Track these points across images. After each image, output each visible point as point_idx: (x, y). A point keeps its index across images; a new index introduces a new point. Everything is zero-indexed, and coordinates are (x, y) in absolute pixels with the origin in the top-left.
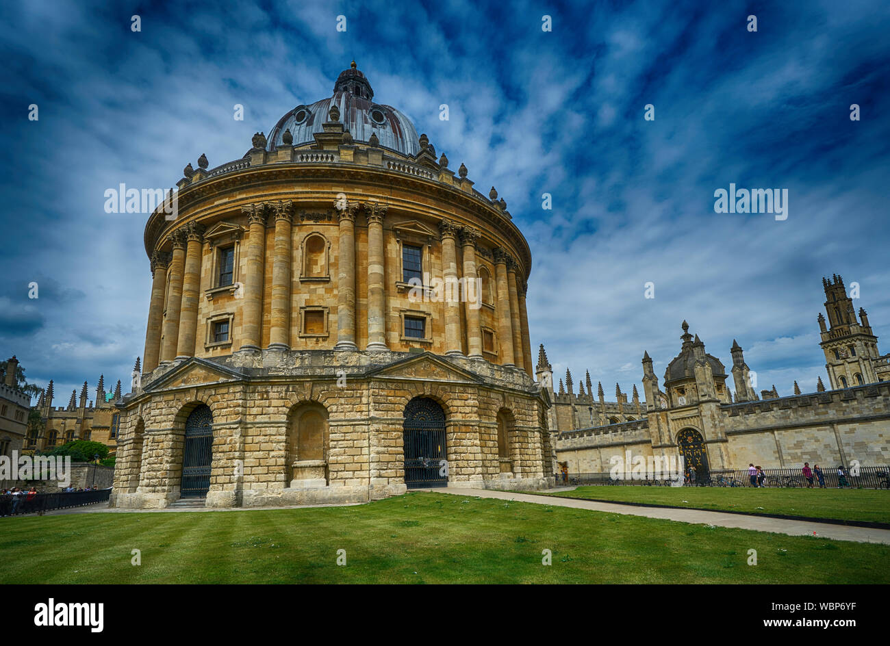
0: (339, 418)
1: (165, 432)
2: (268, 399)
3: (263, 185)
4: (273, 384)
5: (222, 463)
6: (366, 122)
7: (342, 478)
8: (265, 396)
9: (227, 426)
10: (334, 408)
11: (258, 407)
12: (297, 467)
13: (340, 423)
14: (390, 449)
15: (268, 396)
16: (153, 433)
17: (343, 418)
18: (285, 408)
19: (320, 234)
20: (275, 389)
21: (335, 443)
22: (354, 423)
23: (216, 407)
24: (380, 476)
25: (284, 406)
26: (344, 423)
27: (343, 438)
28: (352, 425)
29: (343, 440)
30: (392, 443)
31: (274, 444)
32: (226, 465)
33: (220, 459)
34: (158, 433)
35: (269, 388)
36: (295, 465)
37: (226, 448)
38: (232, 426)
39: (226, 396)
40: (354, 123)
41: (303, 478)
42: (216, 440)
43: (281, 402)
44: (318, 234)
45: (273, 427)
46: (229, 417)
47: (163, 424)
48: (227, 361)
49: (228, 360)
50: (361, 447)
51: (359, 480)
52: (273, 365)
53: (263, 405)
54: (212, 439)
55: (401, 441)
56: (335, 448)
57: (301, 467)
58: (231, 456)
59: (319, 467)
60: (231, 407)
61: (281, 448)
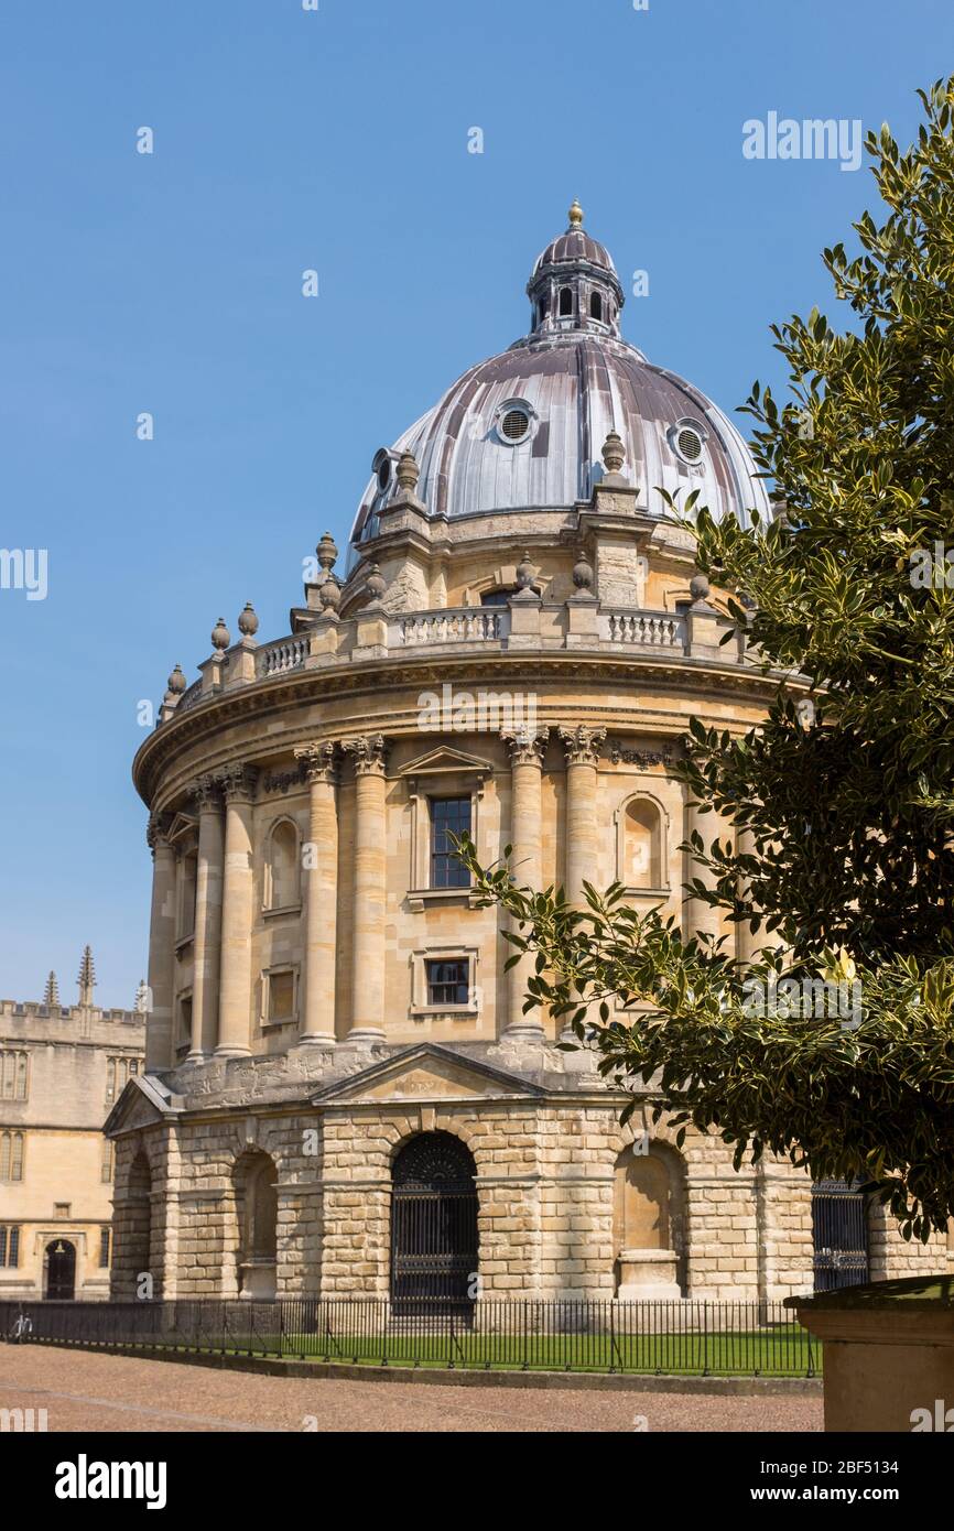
0: (704, 1175)
1: (366, 1187)
2: (579, 1134)
3: (543, 682)
4: (587, 1106)
5: (500, 1251)
6: (667, 462)
7: (712, 1285)
8: (574, 1128)
9: (512, 1184)
10: (697, 1155)
11: (562, 1147)
12: (627, 1262)
13: (708, 1184)
14: (793, 1233)
15: (579, 1126)
16: (336, 1187)
17: (713, 1174)
18: (610, 1152)
19: (651, 795)
20: (592, 1114)
21: (700, 1220)
22: (731, 1184)
23: (481, 1145)
24: (779, 1283)
25: (609, 1148)
26: (715, 1184)
27: (713, 1212)
28: (729, 1188)
29: (713, 1215)
30: (796, 1222)
31: (594, 1219)
32: (512, 1256)
33: (497, 1244)
34: (349, 1188)
35: (581, 1113)
36: (625, 1259)
37: (508, 1223)
38: (522, 1184)
39: (504, 1125)
40: (642, 462)
41: (638, 1282)
42: (485, 1208)
43: (603, 1141)
44: (646, 796)
45: (590, 1186)
46: (512, 1164)
47: (358, 1170)
48: (489, 1053)
49: (491, 1051)
50: (745, 1229)
51: (742, 1287)
52: (583, 1069)
53: (572, 1144)
54: (475, 1205)
55: (809, 1221)
56: (698, 1229)
57: (636, 1263)
58: (523, 1240)
59: (666, 1262)
60: (514, 1147)
61: (607, 1227)
